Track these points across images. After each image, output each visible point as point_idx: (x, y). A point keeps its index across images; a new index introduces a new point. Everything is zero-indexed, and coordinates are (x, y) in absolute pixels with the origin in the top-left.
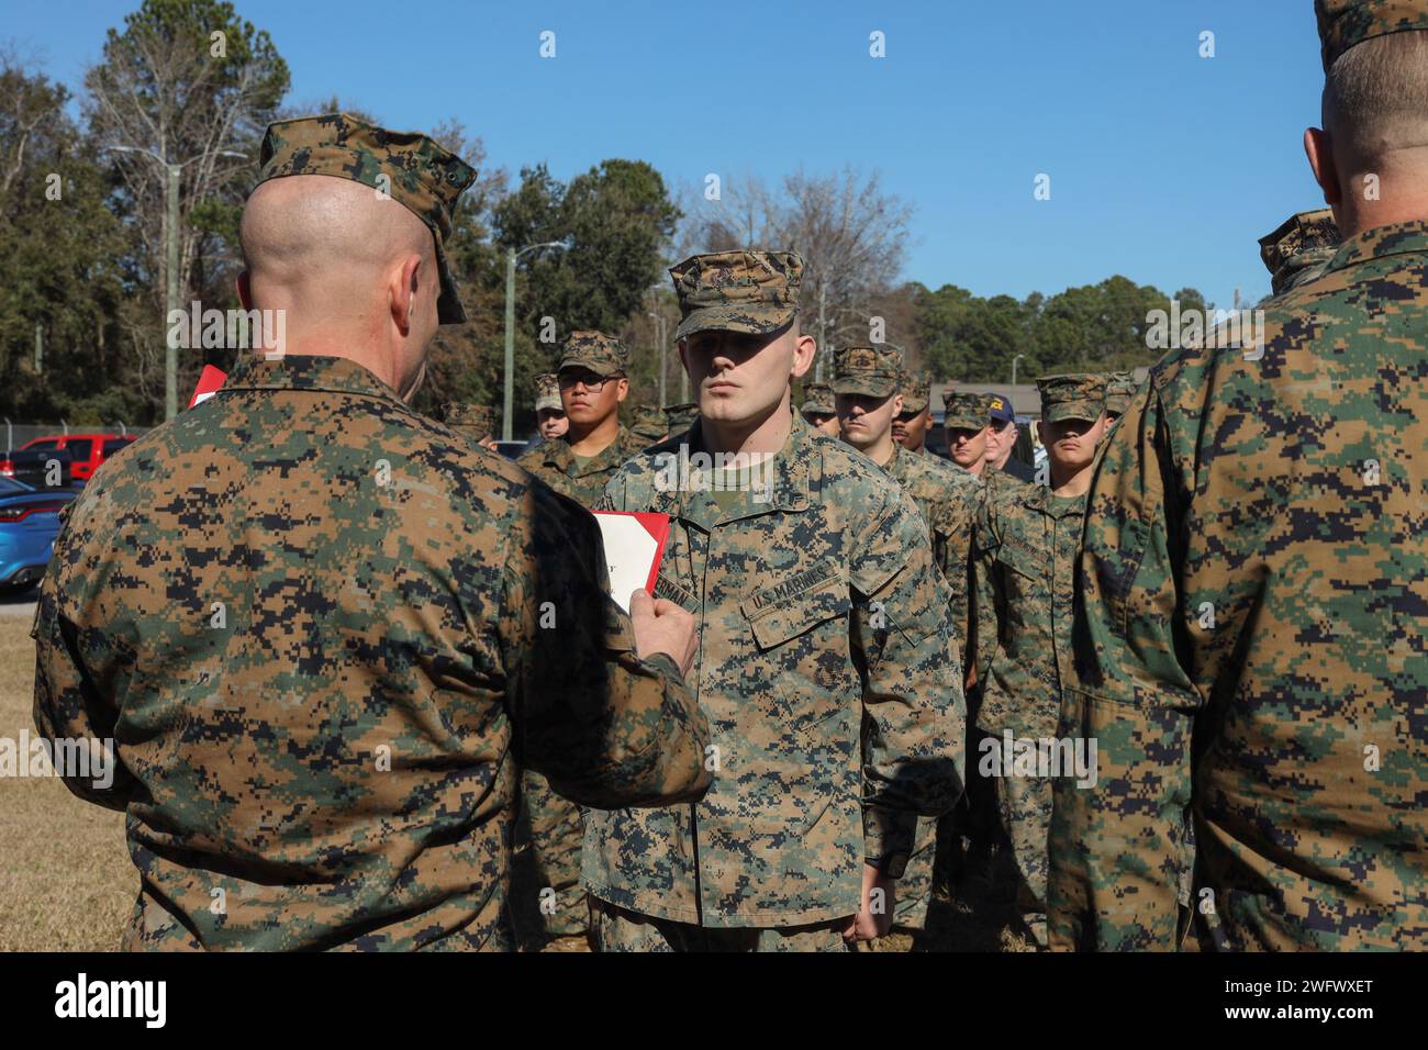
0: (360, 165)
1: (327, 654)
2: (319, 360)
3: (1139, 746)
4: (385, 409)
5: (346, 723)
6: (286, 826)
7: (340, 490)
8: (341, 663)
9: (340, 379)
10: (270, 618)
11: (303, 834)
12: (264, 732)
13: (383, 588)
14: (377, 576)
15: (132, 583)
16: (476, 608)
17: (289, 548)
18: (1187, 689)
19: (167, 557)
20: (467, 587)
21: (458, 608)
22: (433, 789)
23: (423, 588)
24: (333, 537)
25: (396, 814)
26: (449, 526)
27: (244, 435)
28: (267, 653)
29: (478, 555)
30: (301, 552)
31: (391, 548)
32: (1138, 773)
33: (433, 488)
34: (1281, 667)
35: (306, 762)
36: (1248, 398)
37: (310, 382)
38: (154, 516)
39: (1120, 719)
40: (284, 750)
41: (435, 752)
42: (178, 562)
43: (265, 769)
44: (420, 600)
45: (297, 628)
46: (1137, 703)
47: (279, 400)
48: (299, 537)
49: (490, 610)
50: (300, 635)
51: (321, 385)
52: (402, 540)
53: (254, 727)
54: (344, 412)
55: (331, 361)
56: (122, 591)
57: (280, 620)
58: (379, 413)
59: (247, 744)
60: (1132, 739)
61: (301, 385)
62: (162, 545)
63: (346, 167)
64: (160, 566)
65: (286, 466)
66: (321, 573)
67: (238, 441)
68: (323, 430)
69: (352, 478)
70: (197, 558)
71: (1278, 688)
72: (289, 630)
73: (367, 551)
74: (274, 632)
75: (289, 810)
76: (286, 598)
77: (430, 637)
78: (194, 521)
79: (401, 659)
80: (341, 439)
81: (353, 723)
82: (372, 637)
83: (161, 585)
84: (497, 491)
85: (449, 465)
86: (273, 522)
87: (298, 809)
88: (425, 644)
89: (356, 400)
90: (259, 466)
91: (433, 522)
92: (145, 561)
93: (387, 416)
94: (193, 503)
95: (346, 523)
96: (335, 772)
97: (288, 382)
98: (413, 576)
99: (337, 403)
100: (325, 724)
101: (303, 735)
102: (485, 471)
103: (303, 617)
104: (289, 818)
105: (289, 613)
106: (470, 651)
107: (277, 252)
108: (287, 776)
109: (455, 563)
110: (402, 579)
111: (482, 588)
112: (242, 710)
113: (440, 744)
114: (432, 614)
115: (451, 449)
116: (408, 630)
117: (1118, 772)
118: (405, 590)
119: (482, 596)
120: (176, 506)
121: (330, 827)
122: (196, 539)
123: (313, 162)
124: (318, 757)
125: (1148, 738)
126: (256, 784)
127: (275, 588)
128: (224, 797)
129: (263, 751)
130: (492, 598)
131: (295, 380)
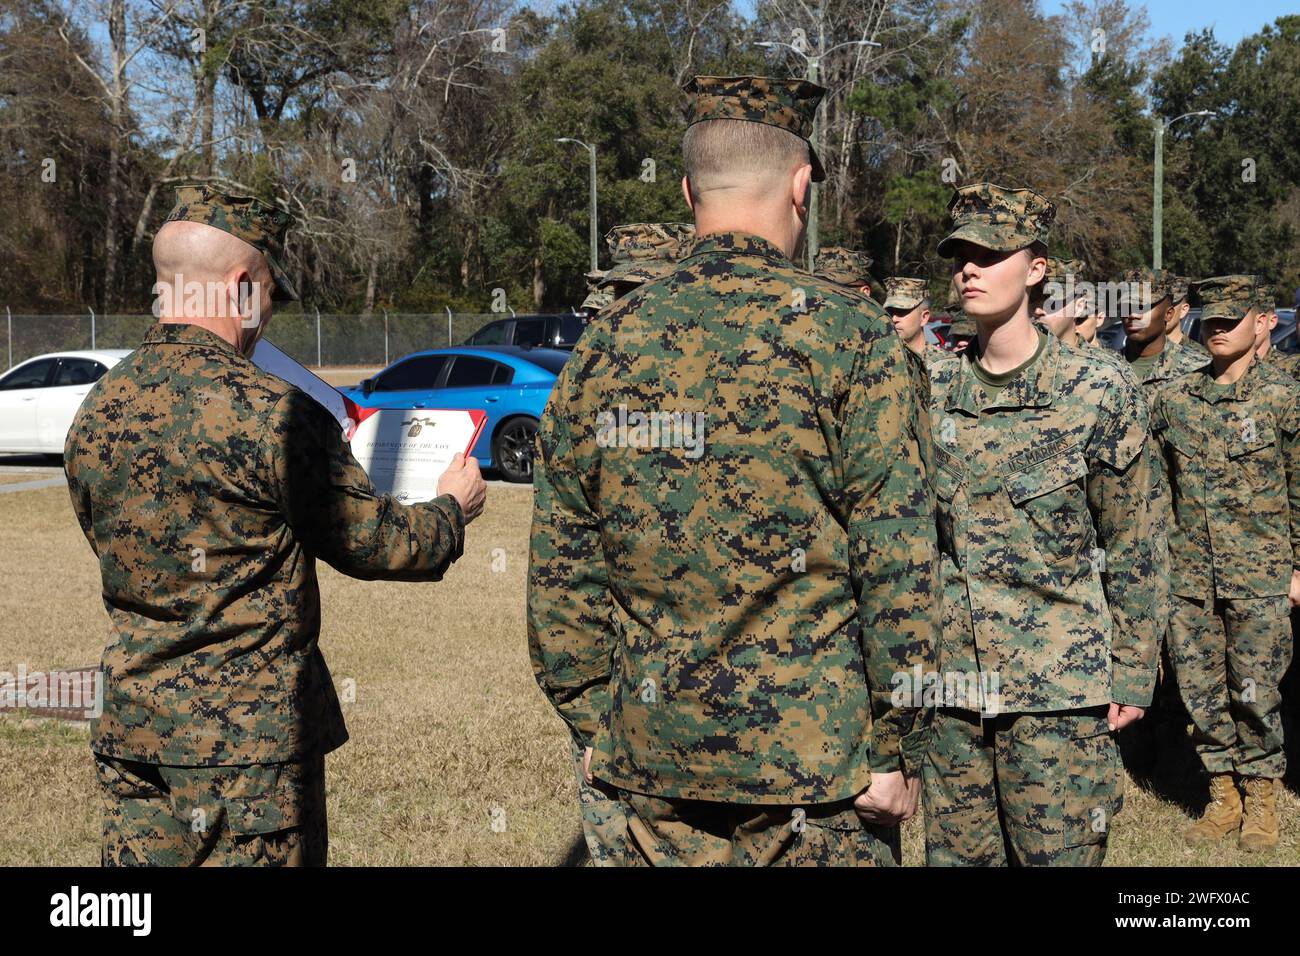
0: (214, 215)
1: (166, 490)
2: (180, 326)
3: (554, 548)
4: (212, 353)
5: (179, 528)
6: (154, 586)
7: (176, 399)
8: (174, 495)
9: (190, 336)
10: (141, 470)
11: (163, 591)
12: (140, 533)
13: (191, 452)
14: (188, 446)
15: (84, 452)
16: (243, 463)
17: (151, 432)
18: (590, 515)
19: (100, 438)
20: (237, 452)
21: (233, 462)
22: (233, 567)
23: (211, 453)
24: (171, 425)
25: (213, 581)
26: (229, 418)
27: (139, 369)
28: (141, 489)
29: (244, 434)
30: (156, 433)
31: (195, 431)
32: (555, 564)
33: (224, 396)
34: (615, 500)
35: (160, 549)
36: (603, 344)
37: (174, 338)
38: (95, 415)
39: (543, 532)
40: (149, 543)
41: (229, 545)
42: (104, 440)
43: (141, 554)
44: (209, 459)
45: (155, 475)
46: (552, 522)
47: (158, 349)
48: (155, 425)
49: (251, 464)
50: (156, 479)
51: (180, 340)
52: (201, 426)
53: (135, 530)
54: (187, 355)
55: (186, 326)
56: (81, 456)
57: (146, 471)
58: (206, 356)
59: (133, 539)
60: (550, 544)
61: (170, 341)
62: (99, 431)
63: (206, 217)
64: (96, 442)
65: (155, 386)
66: (164, 444)
67: (137, 373)
68: (174, 366)
69: (183, 392)
70: (112, 437)
71: (615, 513)
72: (151, 477)
73: (184, 432)
74: (143, 478)
75: (154, 577)
76: (149, 459)
77: (217, 479)
78: (112, 417)
79: (202, 492)
80: (182, 371)
81: (183, 528)
82: (188, 480)
83: (96, 452)
84: (262, 398)
85: (236, 384)
86: (146, 417)
87: (159, 576)
88: (215, 483)
89: (197, 348)
90: (144, 387)
91: (220, 415)
92: (90, 440)
93: (210, 357)
94: (113, 407)
95: (177, 417)
96: (176, 555)
97: (164, 339)
98: (205, 446)
99: (185, 350)
100: (167, 528)
101: (158, 534)
102: (258, 387)
103: (157, 470)
104: (155, 581)
105: (151, 467)
106: (241, 487)
107: (166, 264)
108: (151, 558)
109: (231, 439)
110: (200, 447)
111: (247, 452)
112: (130, 521)
113: (230, 541)
114: (217, 467)
115: (241, 375)
116: (205, 476)
117: (543, 563)
118: (201, 453)
119: (246, 457)
120: (105, 410)
121: (179, 589)
122: (113, 427)
123: (189, 213)
124: (165, 547)
125: (560, 543)
126: (138, 561)
127: (143, 454)
128: (127, 569)
129: (140, 543)
130: (252, 458)
131: (168, 337)
